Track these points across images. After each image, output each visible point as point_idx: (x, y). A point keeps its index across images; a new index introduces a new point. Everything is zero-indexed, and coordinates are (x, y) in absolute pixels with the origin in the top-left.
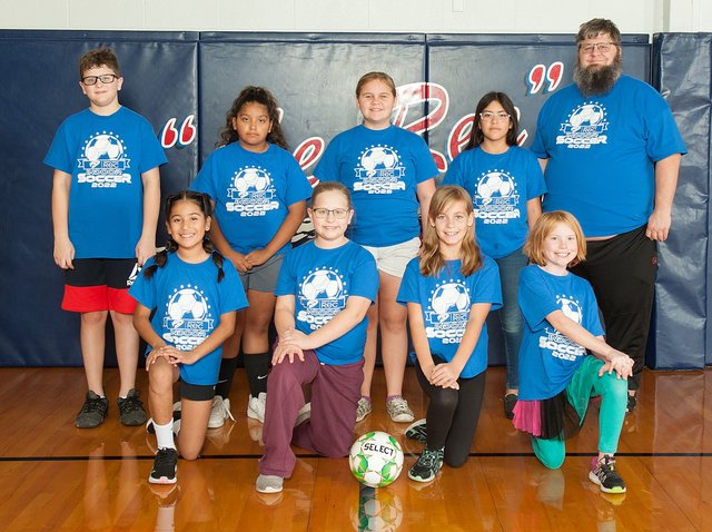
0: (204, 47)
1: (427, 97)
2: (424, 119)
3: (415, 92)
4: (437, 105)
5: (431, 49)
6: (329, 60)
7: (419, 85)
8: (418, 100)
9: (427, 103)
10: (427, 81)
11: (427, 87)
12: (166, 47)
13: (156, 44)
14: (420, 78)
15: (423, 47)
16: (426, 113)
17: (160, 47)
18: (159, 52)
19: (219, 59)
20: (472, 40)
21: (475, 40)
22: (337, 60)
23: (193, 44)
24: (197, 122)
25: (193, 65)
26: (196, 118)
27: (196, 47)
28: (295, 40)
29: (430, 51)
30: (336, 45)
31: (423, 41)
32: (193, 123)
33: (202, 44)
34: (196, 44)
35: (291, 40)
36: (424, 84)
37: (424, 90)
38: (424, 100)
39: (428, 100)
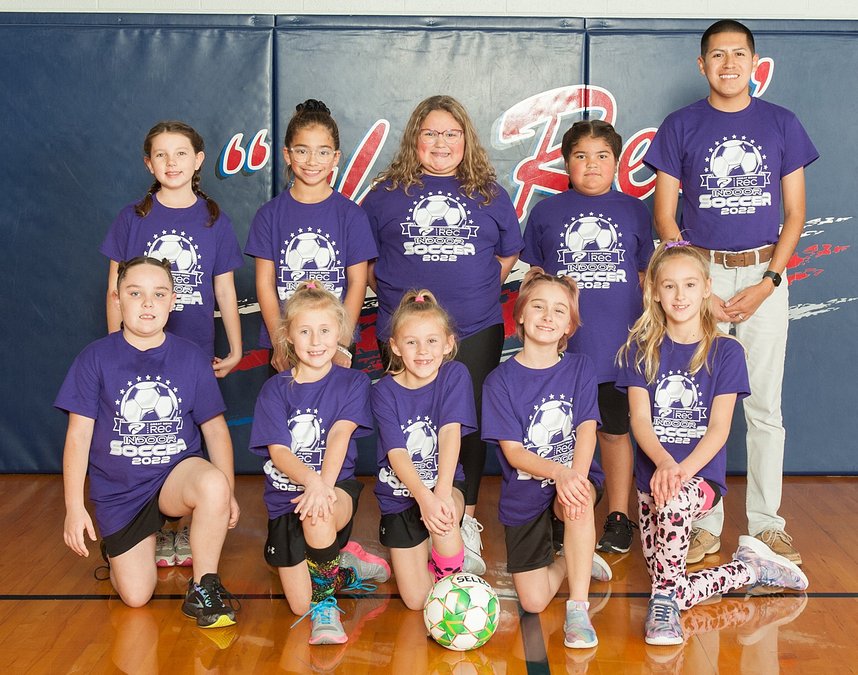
0: (282, 36)
1: (586, 105)
3: (570, 99)
4: (600, 116)
5: (592, 39)
6: (453, 54)
7: (576, 89)
8: (575, 109)
9: (586, 113)
10: (586, 82)
11: (586, 91)
12: (230, 36)
13: (216, 32)
14: (577, 79)
15: (582, 36)
17: (222, 35)
18: (220, 42)
19: (302, 53)
20: (649, 28)
21: (653, 28)
22: (465, 54)
23: (267, 32)
24: (271, 138)
25: (266, 61)
26: (270, 133)
27: (271, 37)
28: (404, 26)
29: (591, 42)
30: (462, 33)
31: (581, 27)
32: (266, 140)
33: (278, 32)
34: (271, 31)
35: (400, 26)
36: (583, 86)
37: (583, 96)
38: (583, 109)
39: (588, 109)
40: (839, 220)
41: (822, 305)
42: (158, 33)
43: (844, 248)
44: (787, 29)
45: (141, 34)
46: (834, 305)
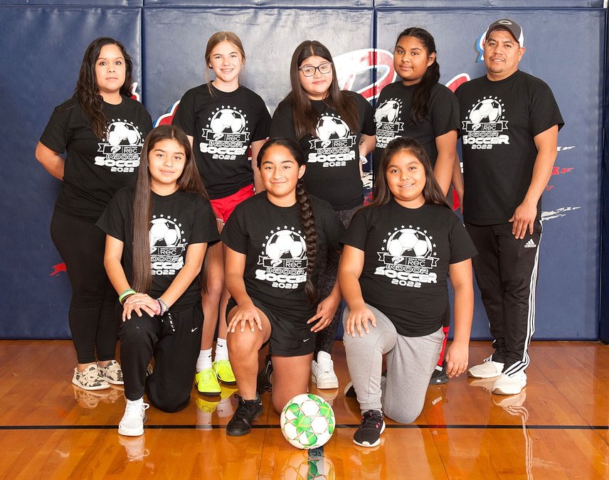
0: (148, 13)
1: (375, 64)
2: (372, 86)
3: (363, 59)
4: (385, 71)
5: (379, 14)
6: (275, 25)
7: (366, 52)
8: (366, 67)
9: (375, 70)
10: (375, 47)
11: (375, 54)
12: (110, 13)
13: (99, 11)
14: (368, 44)
15: (372, 12)
16: (374, 81)
17: (104, 13)
18: (103, 17)
19: (163, 25)
20: (422, 6)
21: (425, 6)
22: (283, 26)
23: (137, 10)
24: (140, 89)
25: (137, 32)
26: (140, 85)
27: (140, 14)
28: (240, 6)
29: (378, 16)
30: (281, 10)
31: (371, 6)
32: (137, 91)
33: (145, 10)
34: (140, 9)
35: (236, 6)
36: (372, 50)
37: (372, 57)
38: (372, 67)
39: (376, 67)
40: (565, 148)
41: (552, 213)
42: (56, 11)
43: (569, 170)
44: (525, 6)
45: (44, 11)
46: (561, 213)
